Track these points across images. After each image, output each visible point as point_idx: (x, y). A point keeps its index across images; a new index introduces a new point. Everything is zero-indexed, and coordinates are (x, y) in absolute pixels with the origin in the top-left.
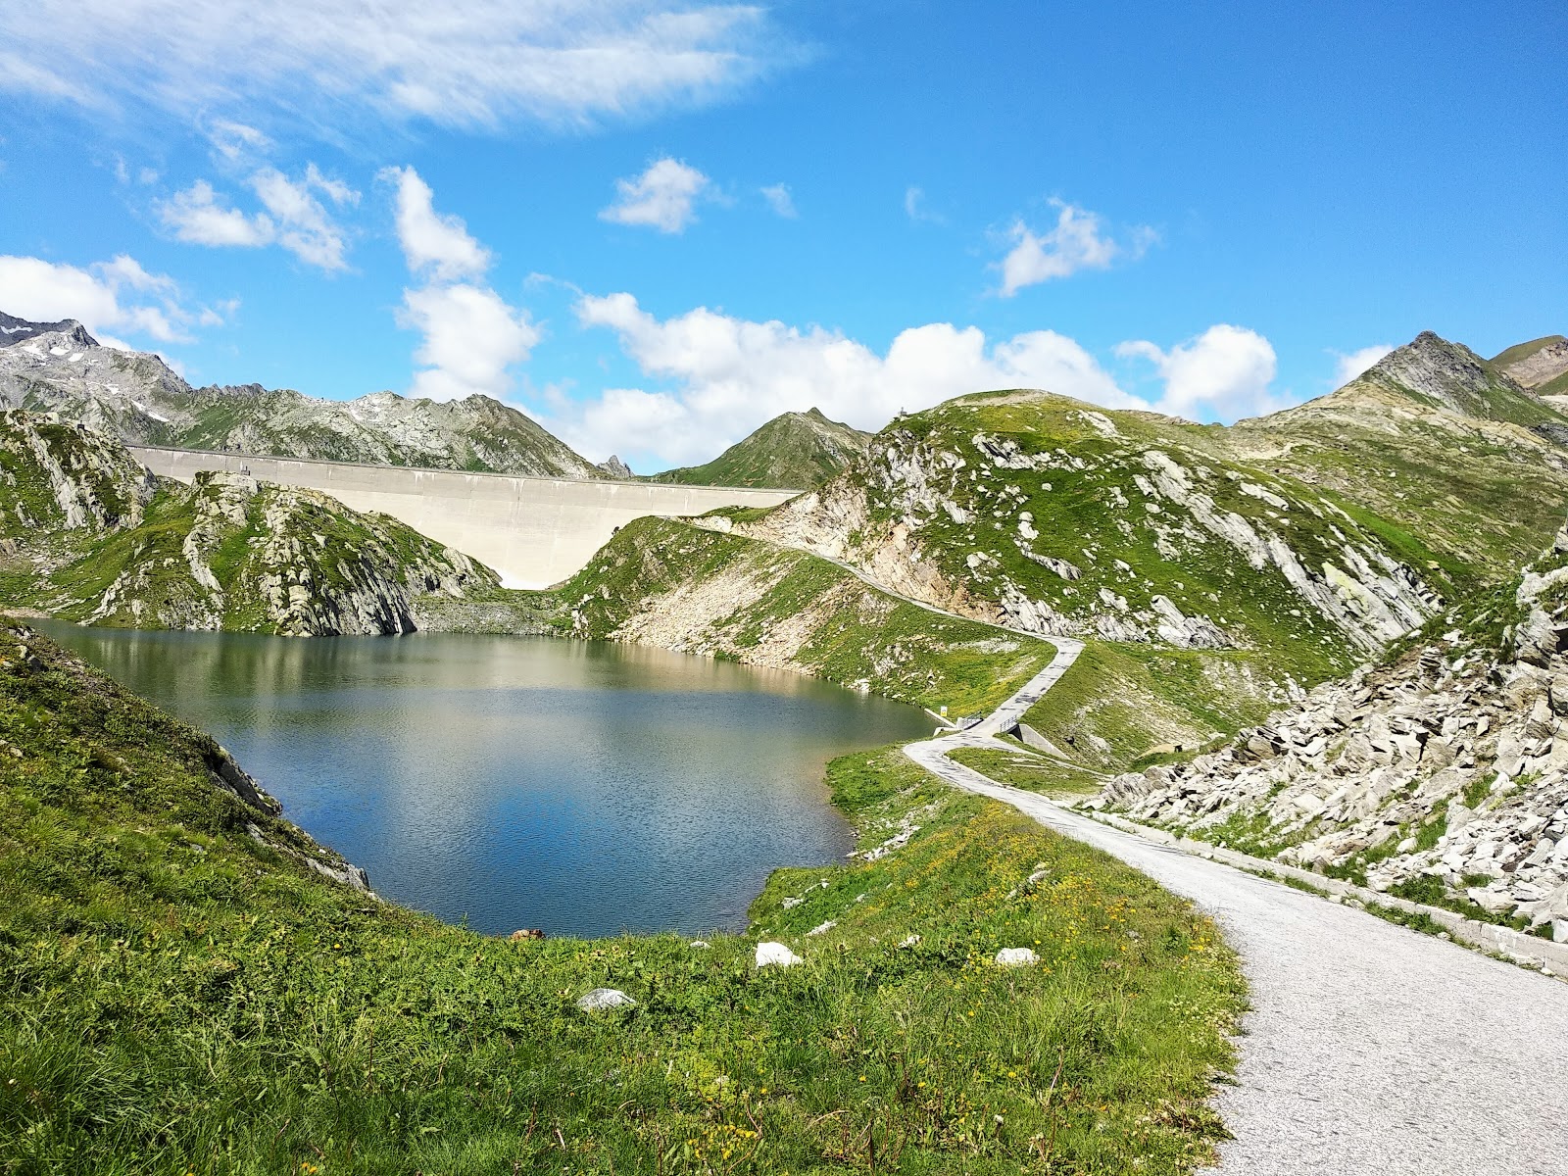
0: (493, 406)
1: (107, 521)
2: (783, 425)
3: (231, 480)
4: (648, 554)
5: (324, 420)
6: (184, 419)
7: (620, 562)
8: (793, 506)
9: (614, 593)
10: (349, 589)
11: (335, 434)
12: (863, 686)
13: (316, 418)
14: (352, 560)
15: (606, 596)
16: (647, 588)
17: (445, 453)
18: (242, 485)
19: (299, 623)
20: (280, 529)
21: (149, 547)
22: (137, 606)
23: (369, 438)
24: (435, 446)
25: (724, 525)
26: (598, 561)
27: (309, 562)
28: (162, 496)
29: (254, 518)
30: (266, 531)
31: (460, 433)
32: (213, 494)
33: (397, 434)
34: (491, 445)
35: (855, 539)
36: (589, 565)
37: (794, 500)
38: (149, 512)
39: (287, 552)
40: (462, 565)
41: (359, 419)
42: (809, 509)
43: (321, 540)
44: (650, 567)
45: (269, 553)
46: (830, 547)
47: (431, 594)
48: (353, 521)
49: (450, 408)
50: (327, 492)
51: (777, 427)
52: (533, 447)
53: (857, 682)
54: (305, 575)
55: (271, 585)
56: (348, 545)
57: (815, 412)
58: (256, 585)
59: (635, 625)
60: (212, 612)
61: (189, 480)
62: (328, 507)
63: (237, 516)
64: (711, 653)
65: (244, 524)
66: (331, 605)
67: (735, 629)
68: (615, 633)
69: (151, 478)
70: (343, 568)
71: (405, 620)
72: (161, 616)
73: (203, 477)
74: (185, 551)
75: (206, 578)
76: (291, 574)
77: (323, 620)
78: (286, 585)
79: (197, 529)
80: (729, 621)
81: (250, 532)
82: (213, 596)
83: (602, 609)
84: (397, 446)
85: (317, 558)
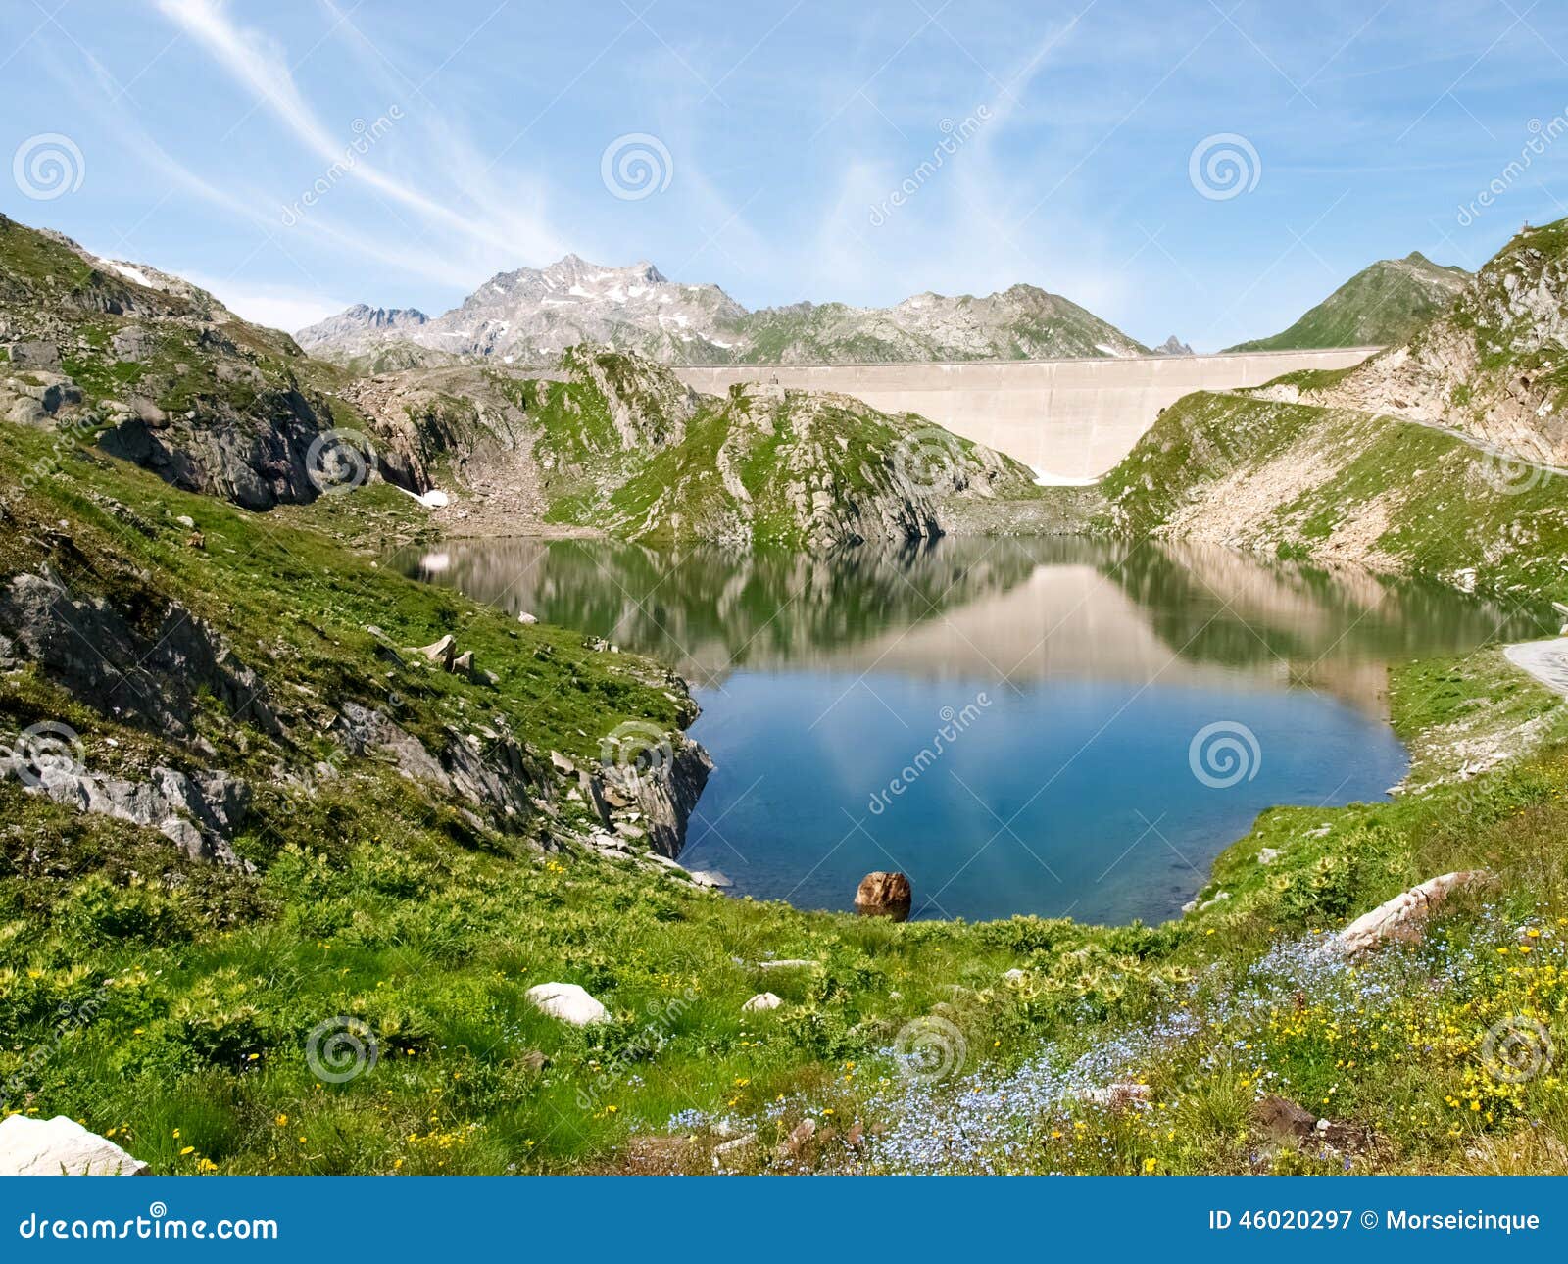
0: (1035, 295)
1: (656, 441)
2: (1377, 277)
3: (761, 390)
4: (1197, 434)
5: (867, 329)
6: (743, 344)
7: (1166, 447)
8: (1377, 363)
9: (1159, 483)
10: (872, 492)
11: (879, 342)
12: (1467, 579)
13: (861, 328)
14: (874, 462)
15: (1150, 487)
16: (1197, 472)
17: (988, 351)
18: (771, 394)
19: (823, 529)
20: (805, 434)
21: (688, 462)
22: (676, 519)
23: (912, 343)
24: (978, 343)
25: (1290, 394)
26: (1141, 448)
27: (832, 466)
28: (703, 412)
29: (779, 426)
30: (793, 439)
31: (1003, 327)
32: (744, 404)
33: (939, 336)
34: (1037, 337)
35: (1461, 395)
36: (1131, 454)
37: (1378, 356)
38: (690, 428)
39: (810, 457)
40: (993, 462)
41: (901, 324)
42: (1397, 365)
43: (843, 443)
44: (1201, 449)
45: (794, 461)
46: (1426, 411)
47: (959, 495)
48: (879, 423)
49: (992, 302)
50: (854, 395)
51: (1367, 280)
52: (1080, 335)
53: (1459, 572)
54: (827, 480)
55: (796, 491)
56: (870, 447)
57: (1416, 258)
58: (783, 493)
59: (1183, 519)
60: (743, 522)
61: (725, 395)
62: (854, 409)
63: (765, 425)
64: (1272, 547)
65: (772, 432)
66: (854, 509)
67: (1300, 517)
68: (1160, 528)
69: (693, 396)
70: (866, 470)
71: (931, 525)
72: (697, 529)
73: (736, 390)
74: (719, 463)
75: (737, 489)
76: (814, 479)
77: (846, 525)
78: (810, 491)
79: (729, 441)
80: (1294, 509)
81: (777, 440)
82: (744, 506)
83: (1145, 502)
84: (940, 349)
85: (840, 462)
